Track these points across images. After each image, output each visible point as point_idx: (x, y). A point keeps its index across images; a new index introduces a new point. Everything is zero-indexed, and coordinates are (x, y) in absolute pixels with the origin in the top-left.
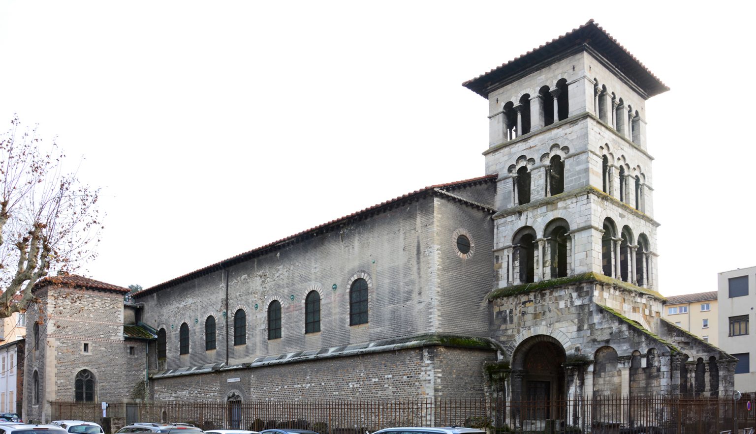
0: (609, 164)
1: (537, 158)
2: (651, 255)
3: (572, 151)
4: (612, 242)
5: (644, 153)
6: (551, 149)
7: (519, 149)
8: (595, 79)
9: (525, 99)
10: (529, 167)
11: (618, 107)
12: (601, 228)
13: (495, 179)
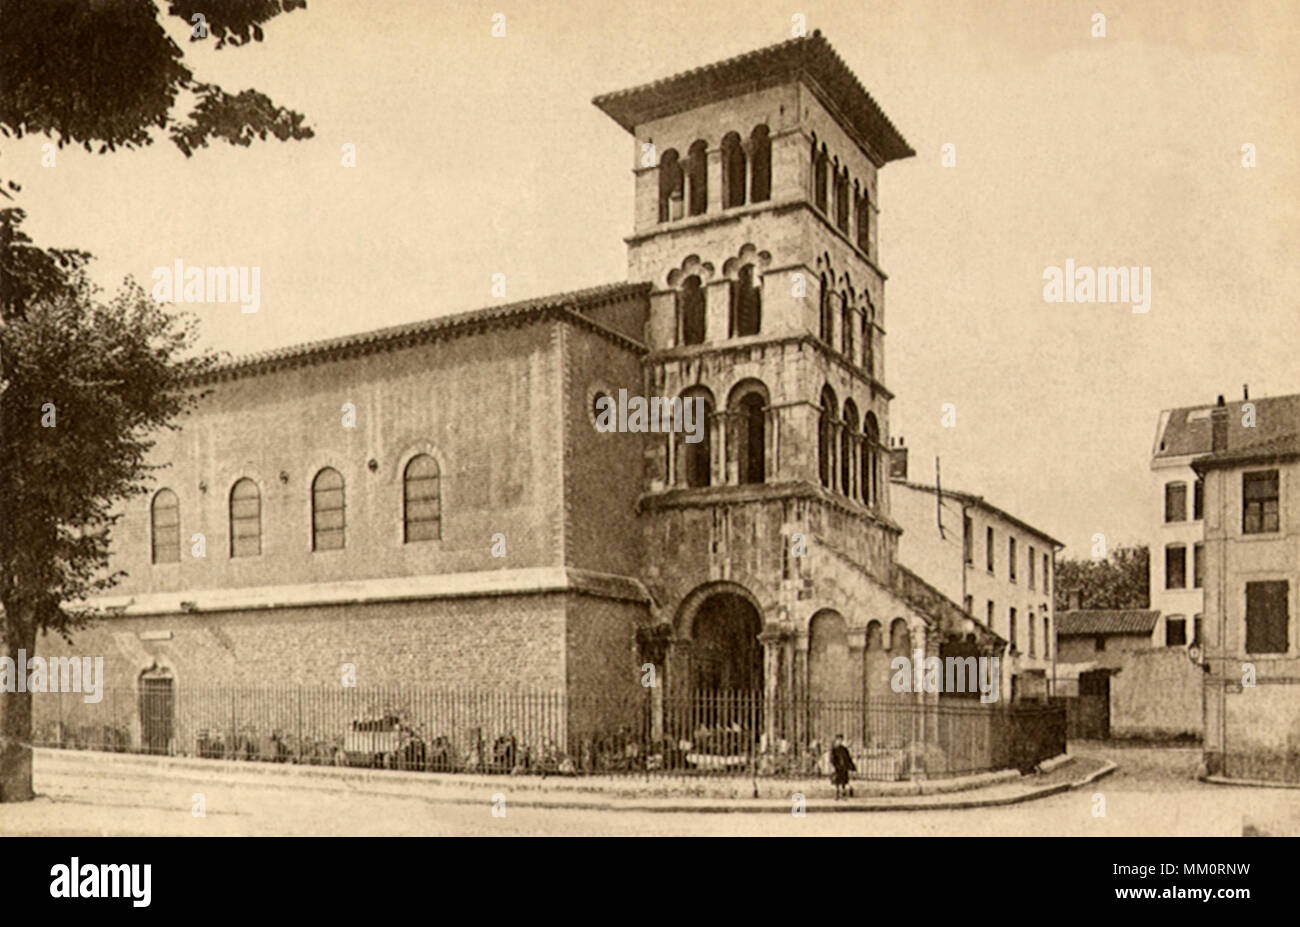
0: (829, 288)
1: (719, 265)
2: (880, 450)
3: (775, 264)
4: (830, 426)
5: (874, 267)
6: (741, 253)
7: (689, 244)
8: (813, 134)
9: (699, 148)
10: (705, 277)
11: (841, 182)
12: (818, 404)
13: (648, 291)
